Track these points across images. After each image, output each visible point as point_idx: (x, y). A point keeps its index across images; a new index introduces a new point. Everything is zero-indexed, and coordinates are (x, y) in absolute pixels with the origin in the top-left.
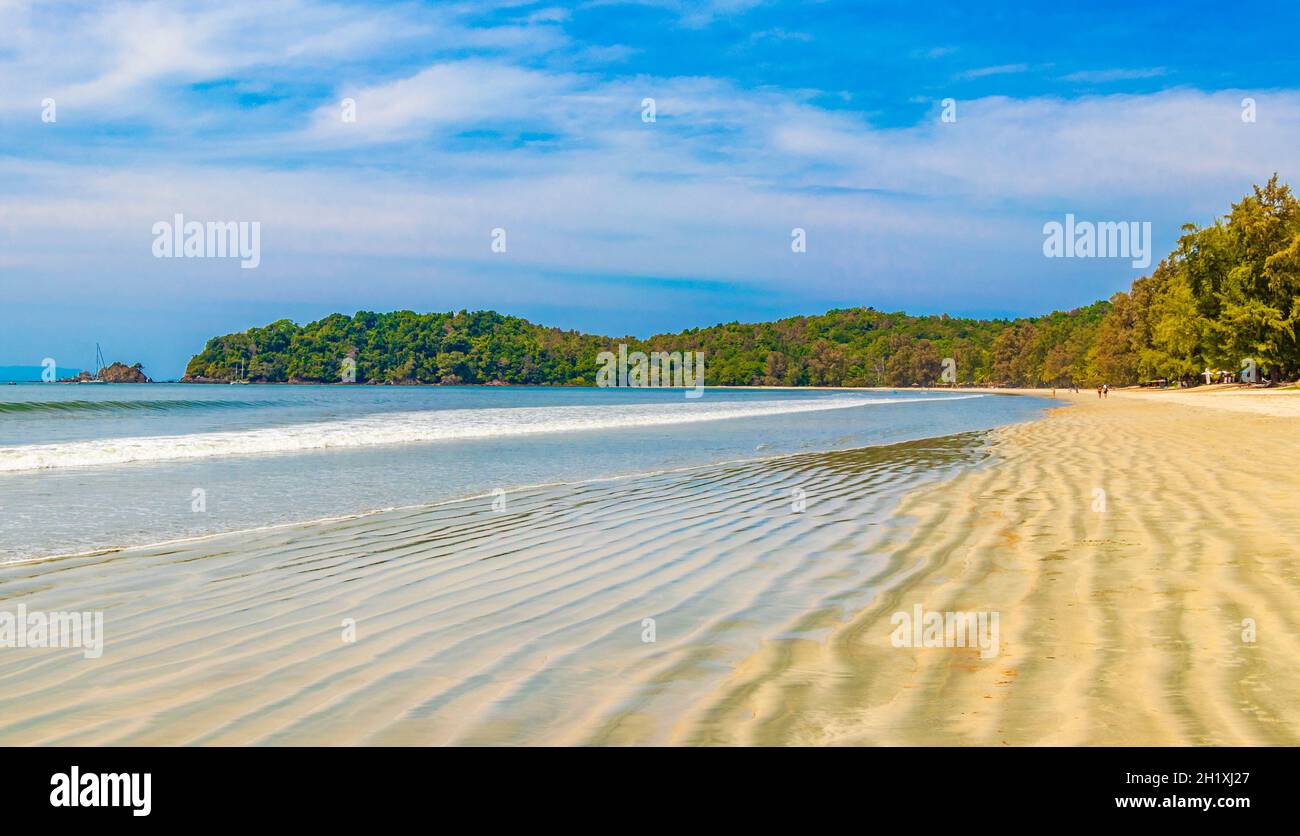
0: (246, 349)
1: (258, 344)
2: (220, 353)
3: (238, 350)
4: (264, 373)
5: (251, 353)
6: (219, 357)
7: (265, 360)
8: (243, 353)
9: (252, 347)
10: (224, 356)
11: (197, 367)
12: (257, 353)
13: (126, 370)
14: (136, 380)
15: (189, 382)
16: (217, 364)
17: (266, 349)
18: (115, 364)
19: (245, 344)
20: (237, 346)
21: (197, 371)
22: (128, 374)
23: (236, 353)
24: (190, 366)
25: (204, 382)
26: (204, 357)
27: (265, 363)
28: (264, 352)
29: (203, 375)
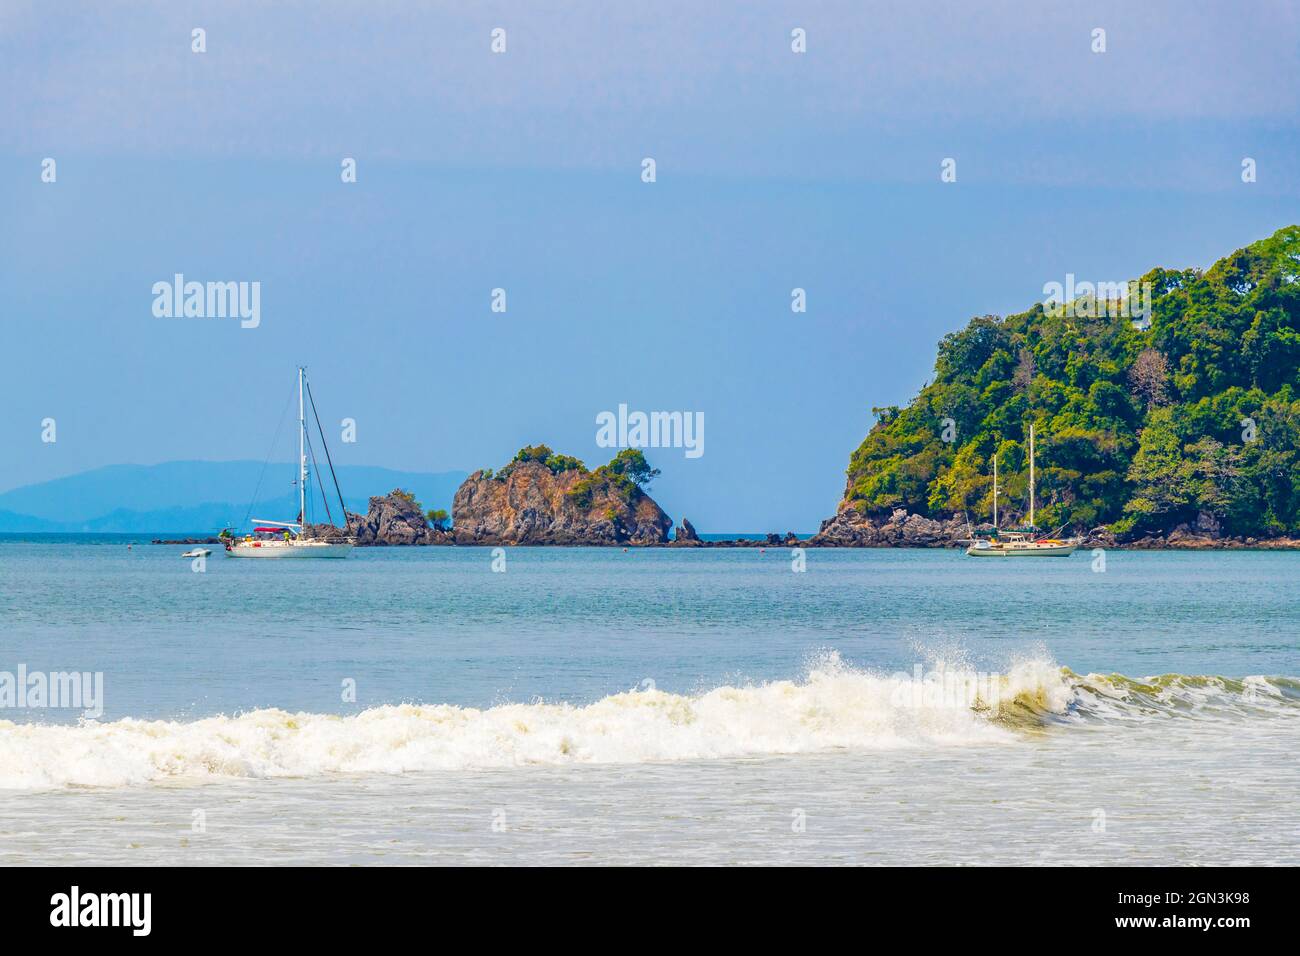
0: (1121, 378)
1: (1174, 349)
2: (1006, 392)
3: (1083, 380)
4: (1207, 493)
5: (1145, 399)
6: (992, 418)
7: (1209, 427)
8: (1103, 398)
9: (1150, 365)
10: (1013, 415)
11: (894, 465)
12: (1174, 392)
13: (574, 484)
14: (620, 534)
15: (857, 541)
16: (987, 449)
17: (1214, 372)
18: (525, 457)
19: (1117, 353)
20: (1076, 360)
21: (892, 488)
22: (583, 501)
23: (1074, 395)
24: (866, 460)
25: (923, 543)
26: (927, 417)
27: (1208, 446)
28: (1203, 388)
29: (920, 508)
